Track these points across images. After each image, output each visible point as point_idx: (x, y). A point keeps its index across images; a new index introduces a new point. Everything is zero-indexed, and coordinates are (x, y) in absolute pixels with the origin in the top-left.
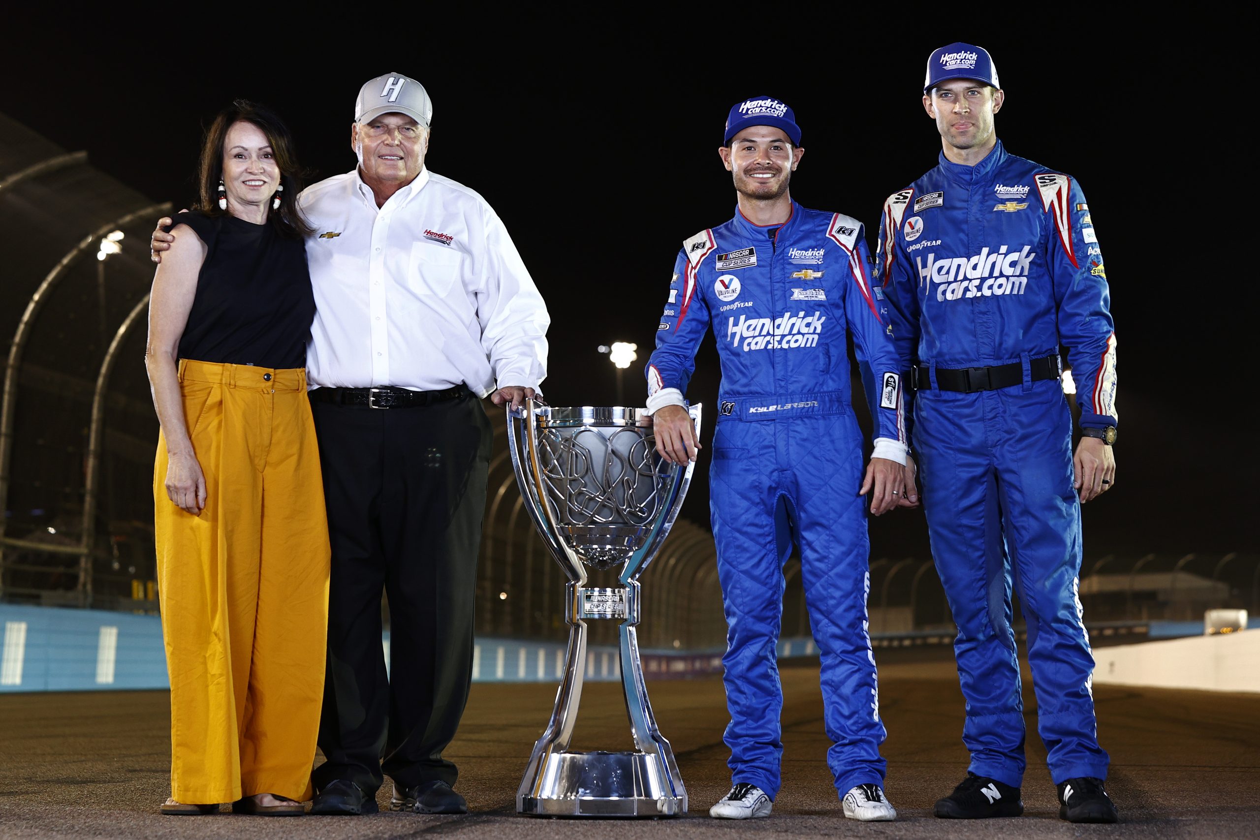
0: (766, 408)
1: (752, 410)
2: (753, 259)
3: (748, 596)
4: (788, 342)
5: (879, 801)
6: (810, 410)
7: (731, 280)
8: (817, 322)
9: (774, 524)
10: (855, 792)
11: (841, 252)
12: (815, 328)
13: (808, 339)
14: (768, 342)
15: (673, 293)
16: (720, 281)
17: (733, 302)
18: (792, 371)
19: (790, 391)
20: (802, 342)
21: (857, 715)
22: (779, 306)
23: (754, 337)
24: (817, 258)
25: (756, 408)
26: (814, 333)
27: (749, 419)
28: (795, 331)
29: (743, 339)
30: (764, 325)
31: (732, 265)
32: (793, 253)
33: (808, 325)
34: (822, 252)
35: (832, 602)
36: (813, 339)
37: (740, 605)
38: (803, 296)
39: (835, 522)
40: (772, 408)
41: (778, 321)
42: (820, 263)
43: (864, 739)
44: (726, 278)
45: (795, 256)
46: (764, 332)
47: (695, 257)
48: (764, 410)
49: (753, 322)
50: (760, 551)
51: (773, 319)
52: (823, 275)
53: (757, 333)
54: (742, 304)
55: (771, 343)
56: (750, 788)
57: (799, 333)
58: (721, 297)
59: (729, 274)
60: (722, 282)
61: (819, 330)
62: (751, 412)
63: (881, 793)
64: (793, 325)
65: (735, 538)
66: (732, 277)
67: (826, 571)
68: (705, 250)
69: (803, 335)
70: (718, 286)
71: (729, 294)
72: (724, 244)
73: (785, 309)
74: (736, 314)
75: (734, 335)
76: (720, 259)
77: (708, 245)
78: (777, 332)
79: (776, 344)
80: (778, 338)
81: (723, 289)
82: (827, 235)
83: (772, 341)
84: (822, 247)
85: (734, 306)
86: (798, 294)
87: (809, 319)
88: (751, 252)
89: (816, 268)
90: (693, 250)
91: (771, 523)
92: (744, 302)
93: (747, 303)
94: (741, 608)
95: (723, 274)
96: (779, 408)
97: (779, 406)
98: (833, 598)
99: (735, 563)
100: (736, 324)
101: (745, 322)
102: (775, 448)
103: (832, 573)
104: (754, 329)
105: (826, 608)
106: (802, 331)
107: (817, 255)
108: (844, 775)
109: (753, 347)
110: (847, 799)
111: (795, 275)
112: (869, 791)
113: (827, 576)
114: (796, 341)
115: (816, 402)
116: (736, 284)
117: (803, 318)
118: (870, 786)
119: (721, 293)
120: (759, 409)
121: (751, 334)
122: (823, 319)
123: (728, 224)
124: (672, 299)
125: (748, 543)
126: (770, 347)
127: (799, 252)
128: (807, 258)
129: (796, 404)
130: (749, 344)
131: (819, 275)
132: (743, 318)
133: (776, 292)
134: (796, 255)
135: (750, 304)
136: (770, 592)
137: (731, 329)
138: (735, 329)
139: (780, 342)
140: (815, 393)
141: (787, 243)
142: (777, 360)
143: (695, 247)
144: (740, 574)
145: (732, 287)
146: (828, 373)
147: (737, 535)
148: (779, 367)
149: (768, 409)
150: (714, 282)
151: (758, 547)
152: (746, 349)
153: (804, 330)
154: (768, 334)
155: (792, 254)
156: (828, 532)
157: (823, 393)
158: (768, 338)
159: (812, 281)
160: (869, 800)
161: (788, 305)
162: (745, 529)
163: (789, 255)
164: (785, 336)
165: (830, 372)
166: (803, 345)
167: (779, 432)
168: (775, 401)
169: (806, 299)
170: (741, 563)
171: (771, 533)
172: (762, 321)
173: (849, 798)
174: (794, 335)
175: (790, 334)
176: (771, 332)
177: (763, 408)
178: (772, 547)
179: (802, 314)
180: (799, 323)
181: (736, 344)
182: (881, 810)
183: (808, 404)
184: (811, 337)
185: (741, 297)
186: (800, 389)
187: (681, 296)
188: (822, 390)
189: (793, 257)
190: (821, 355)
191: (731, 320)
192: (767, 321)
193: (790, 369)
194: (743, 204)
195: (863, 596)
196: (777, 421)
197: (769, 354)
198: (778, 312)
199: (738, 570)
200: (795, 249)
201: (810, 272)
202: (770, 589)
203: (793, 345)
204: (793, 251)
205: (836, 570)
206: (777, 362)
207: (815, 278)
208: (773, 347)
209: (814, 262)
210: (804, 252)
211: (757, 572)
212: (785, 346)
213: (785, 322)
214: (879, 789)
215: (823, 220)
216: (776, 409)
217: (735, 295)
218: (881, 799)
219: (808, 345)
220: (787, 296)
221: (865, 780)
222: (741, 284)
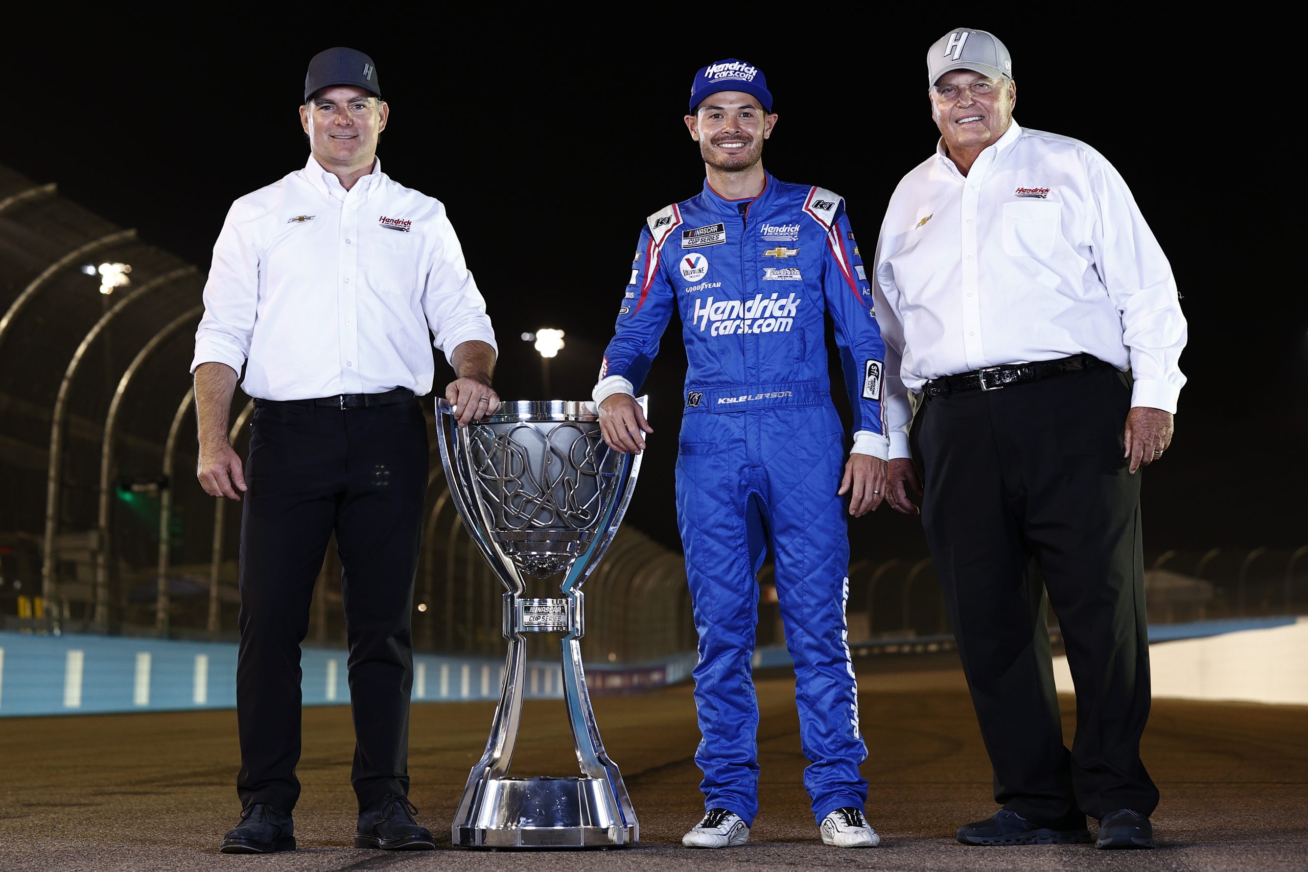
0: (735, 399)
1: (721, 401)
2: (722, 236)
3: (717, 604)
4: (760, 326)
5: (861, 825)
6: (784, 401)
7: (698, 259)
8: (791, 305)
9: (745, 526)
10: (834, 816)
11: (818, 229)
12: (790, 311)
13: (781, 323)
14: (738, 327)
15: (635, 273)
16: (686, 260)
17: (699, 283)
18: (764, 358)
19: (761, 380)
20: (775, 326)
21: (835, 734)
22: (750, 287)
23: (723, 321)
24: (792, 234)
25: (725, 399)
26: (788, 316)
27: (717, 410)
28: (767, 314)
29: (710, 323)
30: (733, 307)
31: (698, 243)
32: (766, 229)
33: (782, 308)
34: (797, 228)
35: (807, 611)
36: (787, 323)
37: (710, 614)
38: (776, 276)
39: (811, 523)
40: (742, 399)
41: (749, 304)
42: (795, 240)
43: (844, 759)
44: (693, 257)
45: (768, 232)
46: (734, 316)
47: (659, 233)
48: (734, 400)
49: (722, 304)
50: (730, 555)
51: (744, 302)
52: (798, 253)
53: (726, 316)
54: (710, 285)
55: (741, 328)
56: (726, 814)
57: (772, 316)
58: (687, 278)
59: (696, 252)
60: (688, 261)
61: (793, 314)
62: (719, 403)
63: (862, 817)
64: (765, 307)
65: (703, 541)
66: (699, 255)
67: (801, 577)
68: (670, 226)
69: (776, 318)
70: (684, 266)
71: (696, 274)
72: (691, 220)
73: (757, 291)
74: (704, 296)
75: (700, 318)
76: (686, 235)
77: (673, 220)
78: (748, 315)
79: (747, 328)
80: (748, 322)
81: (689, 268)
82: (803, 210)
83: (742, 325)
84: (798, 223)
85: (701, 287)
86: (771, 274)
87: (783, 302)
88: (720, 229)
89: (790, 245)
90: (657, 226)
91: (743, 525)
92: (712, 282)
93: (714, 284)
94: (710, 616)
95: (689, 252)
96: (749, 399)
97: (750, 396)
98: (808, 606)
99: (703, 568)
100: (703, 307)
101: (712, 305)
102: (745, 442)
103: (806, 579)
104: (723, 312)
105: (800, 617)
106: (775, 314)
107: (791, 231)
108: (823, 798)
109: (721, 332)
110: (825, 824)
111: (768, 253)
112: (849, 815)
113: (801, 583)
114: (769, 325)
115: (790, 393)
116: (703, 263)
117: (776, 300)
118: (850, 810)
119: (687, 273)
120: (728, 399)
121: (719, 317)
122: (799, 301)
123: (696, 198)
124: (633, 281)
125: (717, 547)
126: (740, 331)
127: (773, 228)
128: (781, 234)
129: (769, 394)
130: (717, 329)
131: (793, 252)
132: (710, 300)
133: (746, 272)
134: (769, 231)
135: (719, 285)
136: (742, 600)
137: (697, 312)
138: (702, 312)
139: (751, 327)
140: (789, 383)
141: (760, 219)
142: (747, 346)
143: (659, 223)
144: (709, 580)
145: (698, 267)
146: (803, 360)
147: (705, 537)
148: (749, 354)
149: (737, 400)
150: (679, 261)
151: (728, 551)
152: (714, 333)
153: (777, 313)
154: (738, 317)
155: (764, 231)
156: (802, 535)
157: (798, 382)
158: (738, 322)
159: (786, 259)
160: (850, 825)
161: (760, 287)
162: (714, 531)
163: (762, 231)
164: (758, 319)
165: (806, 359)
166: (776, 330)
167: (749, 425)
168: (745, 392)
169: (780, 279)
170: (710, 568)
171: (743, 535)
172: (731, 303)
173: (828, 823)
174: (766, 319)
175: (762, 317)
176: (741, 316)
177: (732, 399)
178: (743, 550)
179: (775, 296)
180: (773, 306)
181: (702, 329)
182: (863, 836)
183: (781, 395)
184: (784, 321)
185: (709, 278)
186: (772, 379)
187: (643, 277)
188: (797, 379)
189: (765, 234)
190: (795, 340)
191: (698, 302)
192: (737, 303)
193: (761, 356)
194: (712, 178)
195: (841, 603)
196: (748, 412)
197: (738, 339)
198: (748, 293)
199: (706, 576)
200: (768, 225)
201: (784, 249)
202: (742, 596)
203: (765, 330)
204: (765, 227)
205: (811, 576)
206: (748, 348)
207: (790, 256)
208: (744, 332)
209: (788, 239)
210: (778, 228)
211: (728, 578)
212: (756, 330)
213: (756, 305)
214: (861, 813)
215: (799, 194)
216: (747, 399)
217: (702, 275)
218: (863, 823)
219: (782, 330)
220: (759, 276)
221: (844, 803)
222: (709, 263)
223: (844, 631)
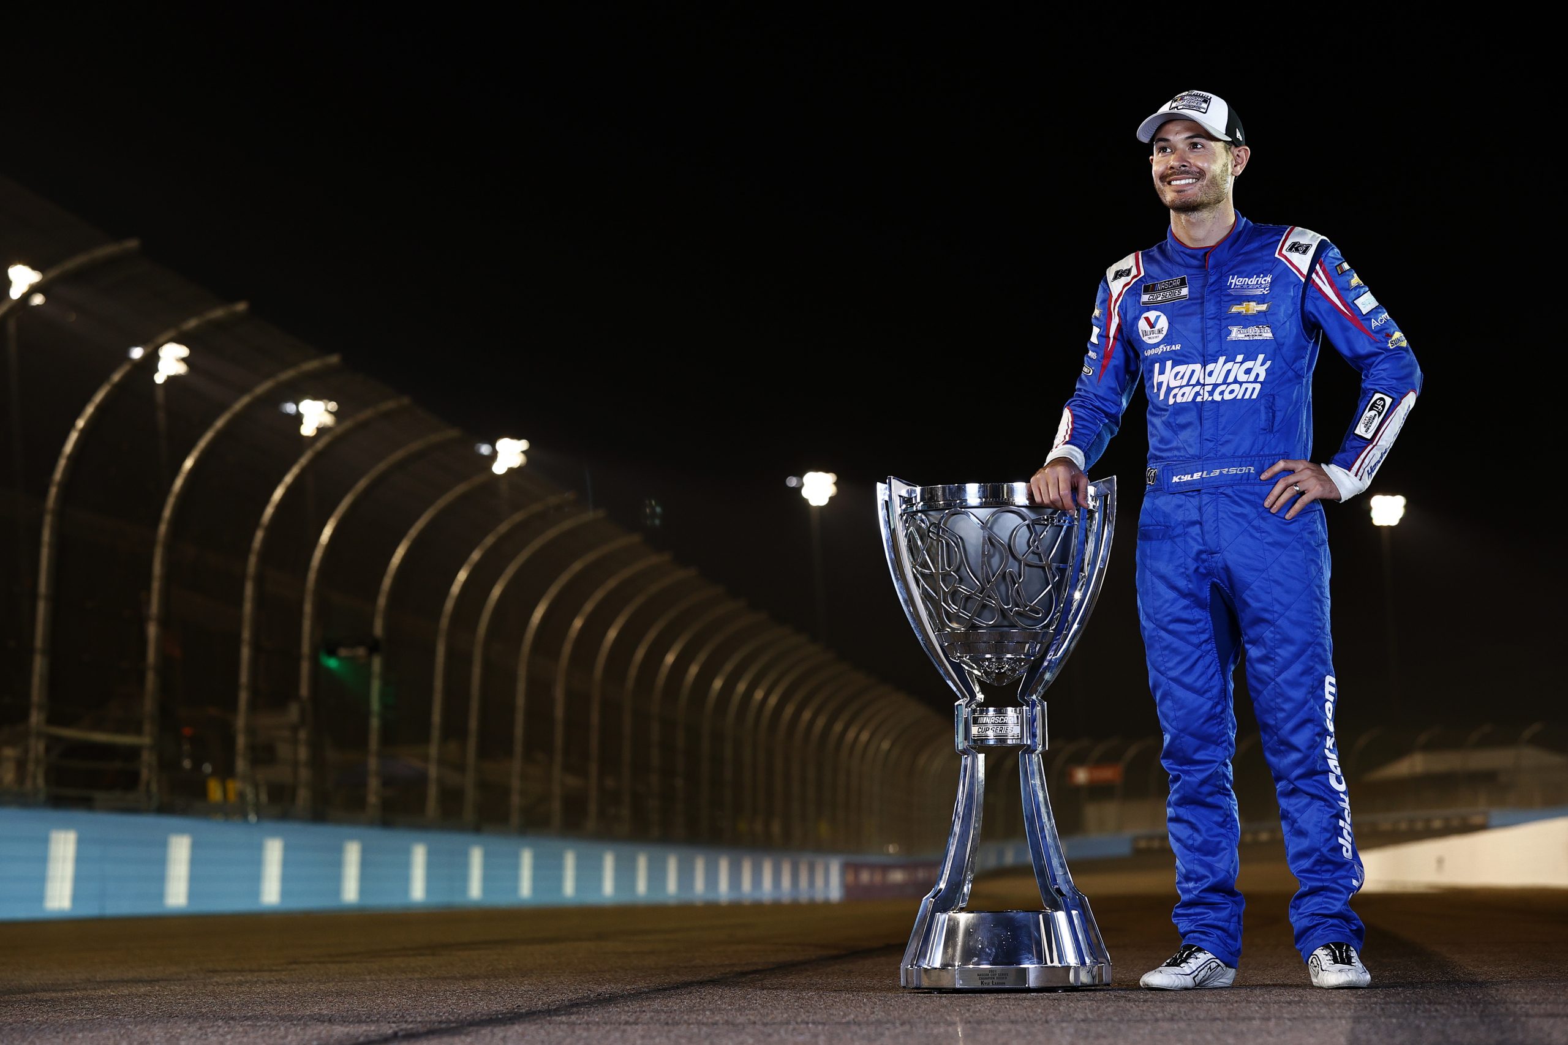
0: (1190, 476)
1: (1175, 479)
2: (1185, 291)
3: (1180, 709)
4: (1222, 393)
5: (1349, 963)
6: (1245, 477)
7: (1158, 317)
8: (1260, 368)
9: (1210, 619)
10: (1321, 953)
11: (1292, 279)
12: (1258, 375)
13: (1247, 389)
14: (1197, 394)
15: (1096, 330)
16: (1144, 318)
17: (1157, 345)
18: (1223, 429)
19: (1219, 453)
20: (1238, 392)
21: (1318, 853)
22: (1212, 347)
23: (1181, 387)
24: (1263, 286)
25: (1179, 477)
26: (1255, 381)
27: (1171, 489)
28: (1231, 379)
29: (1169, 389)
30: (1193, 371)
31: (1159, 299)
32: (1233, 281)
33: (1248, 371)
34: (1269, 279)
35: (1281, 715)
36: (1254, 389)
37: (1173, 721)
38: (1243, 335)
39: (1281, 615)
40: (1197, 476)
41: (1210, 367)
42: (1266, 293)
43: (1327, 886)
44: (1152, 315)
45: (1235, 284)
46: (1193, 381)
47: (1117, 287)
48: (1187, 478)
49: (1181, 368)
50: (1193, 652)
51: (1204, 366)
52: (1269, 308)
53: (1184, 382)
54: (1169, 347)
55: (1201, 395)
56: (1195, 951)
57: (1236, 381)
58: (1145, 339)
59: (1156, 310)
60: (1147, 319)
61: (1261, 378)
62: (1173, 481)
63: (1354, 954)
64: (1229, 371)
65: (1160, 637)
66: (1158, 313)
67: (1273, 676)
68: (1129, 278)
69: (1241, 384)
70: (1142, 325)
71: (1155, 335)
72: (1155, 270)
73: (1220, 353)
74: (1162, 359)
75: (1160, 384)
76: (1147, 290)
77: (1134, 272)
78: (1209, 380)
79: (1206, 395)
80: (1209, 388)
81: (1148, 328)
82: (1276, 255)
83: (1201, 392)
84: (1270, 272)
85: (1159, 350)
86: (1236, 333)
87: (1249, 364)
88: (1183, 283)
89: (1261, 300)
90: (1115, 278)
91: (1207, 618)
92: (1171, 344)
93: (1174, 346)
94: (1174, 723)
95: (1148, 310)
96: (1204, 476)
97: (1205, 473)
98: (1283, 710)
99: (1163, 668)
100: (1162, 372)
101: (1172, 369)
102: (1201, 524)
103: (1278, 680)
104: (1182, 378)
105: (1274, 722)
106: (1240, 379)
107: (1263, 282)
108: (1304, 932)
109: (1179, 399)
110: (1312, 962)
111: (1235, 309)
112: (1337, 952)
113: (1273, 683)
114: (1232, 392)
115: (1252, 468)
116: (1163, 323)
117: (1242, 363)
118: (1339, 946)
119: (1145, 333)
120: (1183, 477)
121: (1178, 383)
122: (1269, 363)
123: (1163, 244)
124: (1094, 339)
125: (1177, 643)
126: (1199, 399)
127: (1241, 279)
128: (1250, 287)
129: (1226, 470)
130: (1175, 396)
131: (1263, 307)
132: (1169, 364)
133: (1209, 331)
134: (1237, 283)
135: (1178, 347)
136: (1210, 703)
137: (1157, 378)
138: (1162, 378)
139: (1211, 393)
140: (1251, 457)
141: (1225, 269)
142: (1205, 414)
143: (1118, 275)
144: (1170, 682)
145: (1158, 327)
146: (1271, 431)
147: (1163, 634)
148: (1207, 424)
149: (1192, 477)
150: (1137, 318)
151: (1190, 648)
152: (1171, 401)
153: (1242, 377)
154: (1198, 383)
155: (1231, 283)
156: (1272, 629)
157: (1262, 456)
158: (1197, 388)
159: (1253, 315)
160: (1336, 961)
161: (1224, 348)
162: (1171, 627)
163: (1228, 284)
164: (1219, 385)
165: (1274, 431)
166: (1239, 397)
167: (1206, 504)
168: (1199, 467)
169: (1247, 338)
170: (1170, 669)
171: (1207, 629)
172: (1192, 367)
173: (1314, 960)
174: (1229, 384)
175: (1224, 383)
176: (1202, 381)
177: (1186, 476)
178: (1209, 647)
179: (1240, 358)
180: (1238, 370)
181: (1162, 397)
182: (1355, 973)
183: (1241, 470)
184: (1250, 386)
185: (1168, 340)
186: (1232, 452)
187: (1104, 336)
188: (1261, 453)
189: (1232, 287)
190: (1262, 409)
191: (1157, 366)
192: (1197, 367)
193: (1221, 427)
194: (1177, 223)
195: (1323, 708)
196: (1203, 491)
197: (1197, 407)
198: (1210, 355)
199: (1166, 677)
200: (1236, 276)
201: (1253, 304)
202: (1209, 699)
203: (1228, 397)
204: (1233, 279)
205: (1282, 676)
206: (1206, 417)
207: (1259, 312)
208: (1203, 399)
209: (1258, 292)
210: (1247, 279)
211: (1188, 680)
212: (1217, 397)
213: (1219, 368)
214: (1352, 949)
215: (1272, 237)
216: (1201, 476)
217: (1161, 336)
218: (1353, 961)
219: (1247, 396)
220: (1223, 336)
221: (1334, 937)
222: (1169, 323)
223: (1328, 738)
